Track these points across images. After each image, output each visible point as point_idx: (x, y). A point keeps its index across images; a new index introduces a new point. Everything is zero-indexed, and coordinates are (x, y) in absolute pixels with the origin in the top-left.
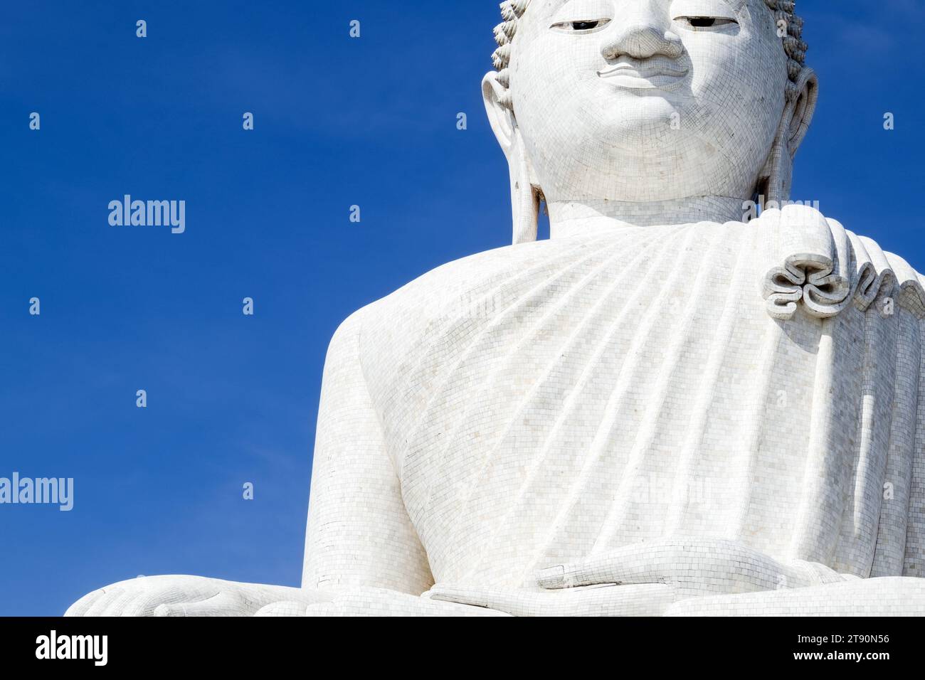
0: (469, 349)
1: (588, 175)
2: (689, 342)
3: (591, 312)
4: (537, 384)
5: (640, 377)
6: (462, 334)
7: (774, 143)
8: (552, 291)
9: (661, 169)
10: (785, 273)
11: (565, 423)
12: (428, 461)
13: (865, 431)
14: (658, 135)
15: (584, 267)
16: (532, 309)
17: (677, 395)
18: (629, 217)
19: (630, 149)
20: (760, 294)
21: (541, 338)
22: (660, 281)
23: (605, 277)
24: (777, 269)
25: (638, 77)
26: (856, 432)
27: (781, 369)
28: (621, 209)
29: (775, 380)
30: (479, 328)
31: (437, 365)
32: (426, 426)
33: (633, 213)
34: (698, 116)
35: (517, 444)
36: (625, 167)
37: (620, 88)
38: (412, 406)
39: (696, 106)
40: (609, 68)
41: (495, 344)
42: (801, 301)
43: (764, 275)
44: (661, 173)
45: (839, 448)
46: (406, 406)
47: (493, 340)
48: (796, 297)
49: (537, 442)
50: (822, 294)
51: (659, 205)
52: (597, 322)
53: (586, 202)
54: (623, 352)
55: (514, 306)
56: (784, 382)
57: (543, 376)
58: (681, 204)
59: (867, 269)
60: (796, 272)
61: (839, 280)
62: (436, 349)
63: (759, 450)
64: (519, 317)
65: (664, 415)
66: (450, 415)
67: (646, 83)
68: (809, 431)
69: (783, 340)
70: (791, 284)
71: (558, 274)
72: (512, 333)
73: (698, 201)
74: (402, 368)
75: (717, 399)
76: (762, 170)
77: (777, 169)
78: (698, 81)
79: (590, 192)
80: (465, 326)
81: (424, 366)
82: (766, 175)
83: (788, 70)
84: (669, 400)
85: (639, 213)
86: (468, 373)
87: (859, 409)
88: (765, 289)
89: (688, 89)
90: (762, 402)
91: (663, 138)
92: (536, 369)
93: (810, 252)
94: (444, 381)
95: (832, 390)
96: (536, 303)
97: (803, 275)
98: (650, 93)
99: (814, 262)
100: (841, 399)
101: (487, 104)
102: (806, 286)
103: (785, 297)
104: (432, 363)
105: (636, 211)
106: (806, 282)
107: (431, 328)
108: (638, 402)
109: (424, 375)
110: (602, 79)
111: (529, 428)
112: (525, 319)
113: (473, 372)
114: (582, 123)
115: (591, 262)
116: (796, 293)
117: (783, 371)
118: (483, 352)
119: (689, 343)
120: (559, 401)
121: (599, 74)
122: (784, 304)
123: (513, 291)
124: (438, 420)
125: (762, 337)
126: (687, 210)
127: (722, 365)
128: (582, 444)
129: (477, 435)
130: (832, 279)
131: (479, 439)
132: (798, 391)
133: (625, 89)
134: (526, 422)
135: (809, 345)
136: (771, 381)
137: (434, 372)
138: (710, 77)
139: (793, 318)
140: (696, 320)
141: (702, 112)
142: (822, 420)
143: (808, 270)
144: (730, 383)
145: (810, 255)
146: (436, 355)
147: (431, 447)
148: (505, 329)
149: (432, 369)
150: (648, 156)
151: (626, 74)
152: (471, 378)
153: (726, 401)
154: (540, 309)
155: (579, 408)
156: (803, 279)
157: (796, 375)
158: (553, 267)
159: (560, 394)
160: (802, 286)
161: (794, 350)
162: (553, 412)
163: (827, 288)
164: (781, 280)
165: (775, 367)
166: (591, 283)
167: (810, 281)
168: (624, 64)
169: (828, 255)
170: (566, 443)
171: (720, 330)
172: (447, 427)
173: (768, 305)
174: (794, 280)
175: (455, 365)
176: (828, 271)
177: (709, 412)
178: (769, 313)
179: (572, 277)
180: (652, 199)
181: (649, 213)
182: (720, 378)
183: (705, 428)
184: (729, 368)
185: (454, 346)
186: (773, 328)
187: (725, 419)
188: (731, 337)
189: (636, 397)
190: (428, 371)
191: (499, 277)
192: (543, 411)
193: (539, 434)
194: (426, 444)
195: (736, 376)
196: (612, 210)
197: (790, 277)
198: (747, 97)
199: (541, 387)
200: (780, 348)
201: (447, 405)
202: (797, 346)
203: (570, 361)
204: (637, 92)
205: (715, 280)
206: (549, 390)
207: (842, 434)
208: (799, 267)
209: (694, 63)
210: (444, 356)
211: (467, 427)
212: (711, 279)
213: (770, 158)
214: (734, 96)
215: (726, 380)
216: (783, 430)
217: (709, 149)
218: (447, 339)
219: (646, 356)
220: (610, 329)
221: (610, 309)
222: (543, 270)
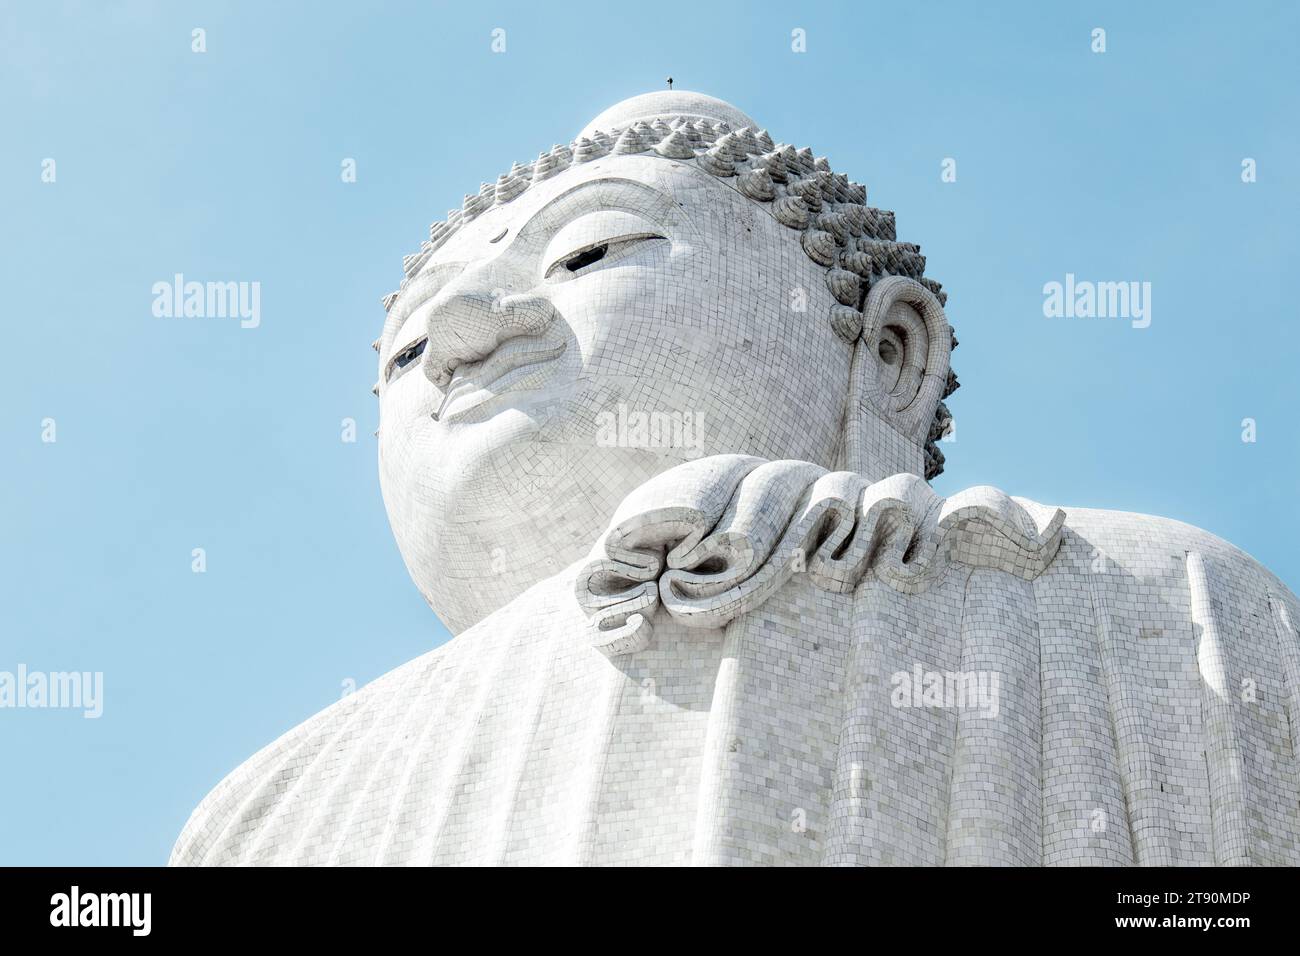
2: (472, 764)
7: (844, 421)
8: (282, 780)
10: (613, 568)
14: (528, 467)
16: (253, 824)
19: (500, 514)
27: (629, 743)
29: (615, 768)
34: (595, 408)
37: (456, 419)
39: (589, 395)
42: (658, 608)
48: (646, 603)
56: (637, 765)
59: (832, 511)
61: (731, 542)
67: (482, 395)
69: (630, 690)
70: (632, 584)
88: (585, 611)
90: (588, 816)
91: (540, 469)
95: (737, 747)
96: (257, 812)
97: (655, 559)
98: (499, 405)
100: (765, 757)
102: (664, 578)
103: (619, 611)
117: (632, 746)
121: (435, 416)
122: (622, 624)
130: (712, 544)
133: (461, 417)
140: (483, 722)
144: (539, 806)
151: (461, 393)
156: (656, 566)
157: (665, 744)
160: (655, 579)
163: (706, 566)
164: (613, 585)
176: (699, 533)
179: (319, 744)
204: (479, 413)
213: (842, 448)
222: (277, 753)
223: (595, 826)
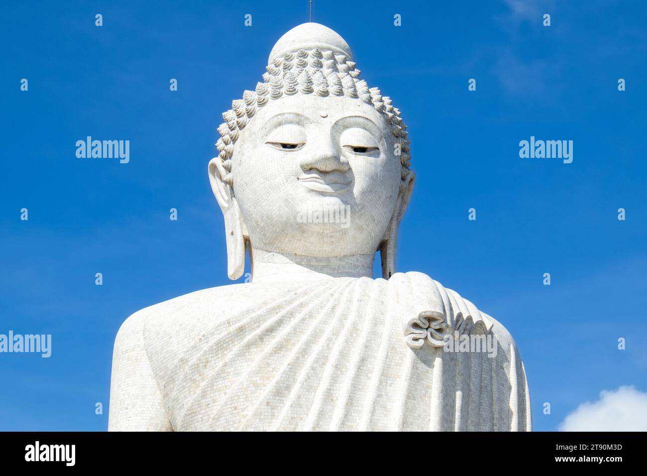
0: (229, 355)
1: (287, 239)
3: (304, 338)
4: (274, 381)
5: (334, 380)
6: (225, 345)
7: (392, 219)
8: (280, 323)
9: (332, 240)
10: (419, 322)
11: (291, 406)
12: (200, 420)
13: (458, 414)
15: (298, 308)
16: (269, 333)
17: (356, 392)
18: (310, 266)
20: (402, 332)
21: (275, 352)
22: (344, 321)
23: (311, 315)
24: (414, 319)
25: (323, 184)
26: (453, 414)
27: (416, 378)
28: (305, 260)
29: (412, 385)
30: (236, 343)
31: (207, 362)
32: (200, 399)
33: (312, 264)
34: (357, 210)
35: (262, 417)
36: (311, 237)
37: (313, 191)
38: (189, 384)
39: (356, 204)
40: (304, 176)
41: (247, 354)
42: (426, 338)
43: (407, 323)
44: (332, 242)
45: (446, 425)
46: (184, 384)
47: (245, 351)
48: (423, 336)
49: (274, 416)
50: (438, 334)
51: (328, 259)
52: (309, 344)
53: (282, 254)
54: (324, 364)
55: (258, 331)
56: (417, 387)
57: (277, 376)
58: (341, 259)
59: (459, 316)
60: (424, 321)
61: (447, 326)
62: (208, 353)
63: (403, 427)
64: (261, 338)
65: (349, 404)
66: (216, 394)
67: (328, 188)
68: (430, 416)
69: (416, 361)
70: (421, 328)
71: (283, 312)
72: (257, 348)
73: (350, 258)
75: (379, 396)
76: (384, 236)
77: (393, 236)
78: (357, 189)
79: (286, 249)
80: (227, 340)
81: (199, 362)
82: (386, 238)
83: (402, 174)
84: (351, 395)
85: (315, 264)
86: (229, 370)
87: (454, 401)
88: (407, 330)
89: (352, 193)
90: (405, 398)
92: (272, 371)
93: (433, 310)
94: (214, 373)
95: (442, 391)
96: (271, 330)
97: (428, 323)
98: (330, 195)
99: (435, 316)
100: (446, 396)
101: (211, 176)
102: (429, 329)
103: (418, 336)
104: (204, 361)
105: (314, 263)
106: (429, 327)
107: (203, 338)
108: (333, 395)
109: (198, 367)
110: (300, 182)
111: (269, 407)
112: (265, 340)
113: (233, 369)
114: (287, 209)
115: (301, 305)
116: (424, 333)
117: (416, 380)
118: (239, 358)
119: (363, 360)
120: (287, 392)
121: (298, 179)
122: (417, 340)
123: (257, 321)
124: (208, 396)
125: (404, 358)
126: (344, 263)
127: (382, 375)
128: (301, 418)
129: (235, 408)
130: (444, 325)
131: (237, 411)
132: (424, 392)
133: (316, 191)
134: (268, 404)
135: (429, 363)
136: (410, 386)
137: (205, 366)
138: (365, 186)
139: (421, 348)
140: (366, 347)
141: (359, 207)
142: (437, 410)
143: (430, 319)
144: (386, 386)
145: (433, 312)
146: (207, 356)
147: (202, 411)
148: (252, 345)
149: (204, 364)
150: (326, 232)
151: (316, 182)
152: (231, 373)
153: (384, 397)
154: (274, 334)
155: (299, 397)
156: (428, 325)
157: (423, 382)
158: (279, 307)
159: (288, 388)
160: (427, 329)
161: (422, 367)
162: (284, 398)
163: (440, 330)
164: (416, 325)
165: (411, 379)
166: (304, 319)
167: (431, 326)
168: (314, 175)
169: (442, 312)
170: (292, 418)
171: (380, 354)
172: (214, 401)
173: (408, 339)
174: (423, 326)
175: (221, 364)
176: (442, 321)
177: (375, 403)
178: (408, 344)
179: (291, 314)
180: (324, 255)
181: (322, 264)
182: (381, 383)
183: (373, 413)
184: (385, 377)
185: (220, 352)
186: (410, 354)
187: (384, 407)
188: (387, 358)
189: (332, 392)
190: (201, 365)
191: (248, 312)
192: (277, 398)
193: (275, 411)
194: (199, 409)
195: (389, 382)
196: (299, 261)
197: (421, 324)
198: (383, 197)
199: (277, 383)
200: (414, 367)
201: (215, 388)
202: (423, 364)
203: (293, 368)
204: (323, 194)
205: (376, 322)
206: (281, 385)
207: (447, 417)
208: (425, 318)
209: (356, 177)
210: (212, 357)
211: (229, 403)
212: (374, 322)
213: (389, 228)
214: (377, 197)
215: (384, 384)
216: (416, 415)
217: (361, 229)
218: (215, 347)
219: (338, 368)
220: (316, 349)
221: (316, 335)
222: (274, 309)
223: (406, 403)
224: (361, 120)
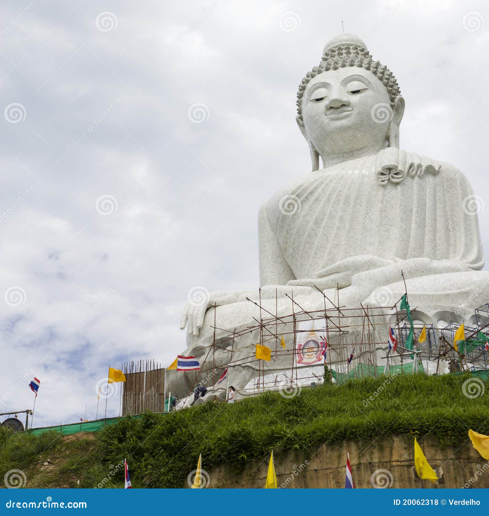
3: (328, 193)
4: (314, 217)
10: (382, 172)
11: (324, 228)
12: (289, 246)
16: (310, 195)
17: (355, 214)
21: (314, 203)
24: (380, 171)
25: (337, 114)
37: (333, 119)
40: (328, 112)
42: (389, 180)
43: (376, 173)
48: (387, 178)
50: (395, 176)
52: (330, 196)
54: (338, 204)
55: (305, 195)
59: (411, 164)
60: (386, 171)
61: (400, 171)
64: (307, 198)
66: (292, 231)
67: (340, 116)
70: (385, 175)
72: (306, 203)
73: (365, 149)
74: (277, 218)
87: (412, 209)
88: (377, 178)
92: (313, 213)
96: (311, 193)
98: (342, 119)
99: (391, 167)
103: (385, 179)
105: (345, 155)
106: (390, 173)
109: (283, 220)
110: (327, 116)
112: (309, 198)
113: (296, 216)
115: (327, 177)
120: (321, 222)
121: (325, 115)
122: (384, 181)
123: (305, 190)
124: (289, 233)
125: (378, 192)
126: (362, 152)
127: (367, 203)
128: (329, 233)
129: (300, 235)
130: (398, 171)
139: (387, 185)
143: (390, 169)
145: (389, 165)
148: (303, 202)
151: (333, 114)
154: (313, 194)
155: (327, 223)
156: (389, 172)
158: (316, 181)
159: (322, 220)
160: (389, 175)
162: (320, 225)
163: (396, 174)
164: (382, 174)
166: (327, 184)
168: (332, 110)
169: (396, 164)
170: (324, 234)
172: (292, 234)
173: (379, 182)
174: (386, 173)
176: (396, 169)
178: (380, 184)
180: (349, 151)
191: (300, 186)
192: (317, 225)
195: (371, 205)
196: (338, 156)
197: (384, 173)
201: (291, 227)
204: (337, 119)
206: (318, 219)
208: (386, 169)
209: (355, 106)
211: (297, 233)
220: (334, 196)
222: (313, 182)
224: (356, 77)
